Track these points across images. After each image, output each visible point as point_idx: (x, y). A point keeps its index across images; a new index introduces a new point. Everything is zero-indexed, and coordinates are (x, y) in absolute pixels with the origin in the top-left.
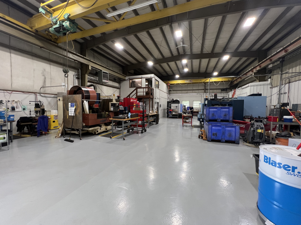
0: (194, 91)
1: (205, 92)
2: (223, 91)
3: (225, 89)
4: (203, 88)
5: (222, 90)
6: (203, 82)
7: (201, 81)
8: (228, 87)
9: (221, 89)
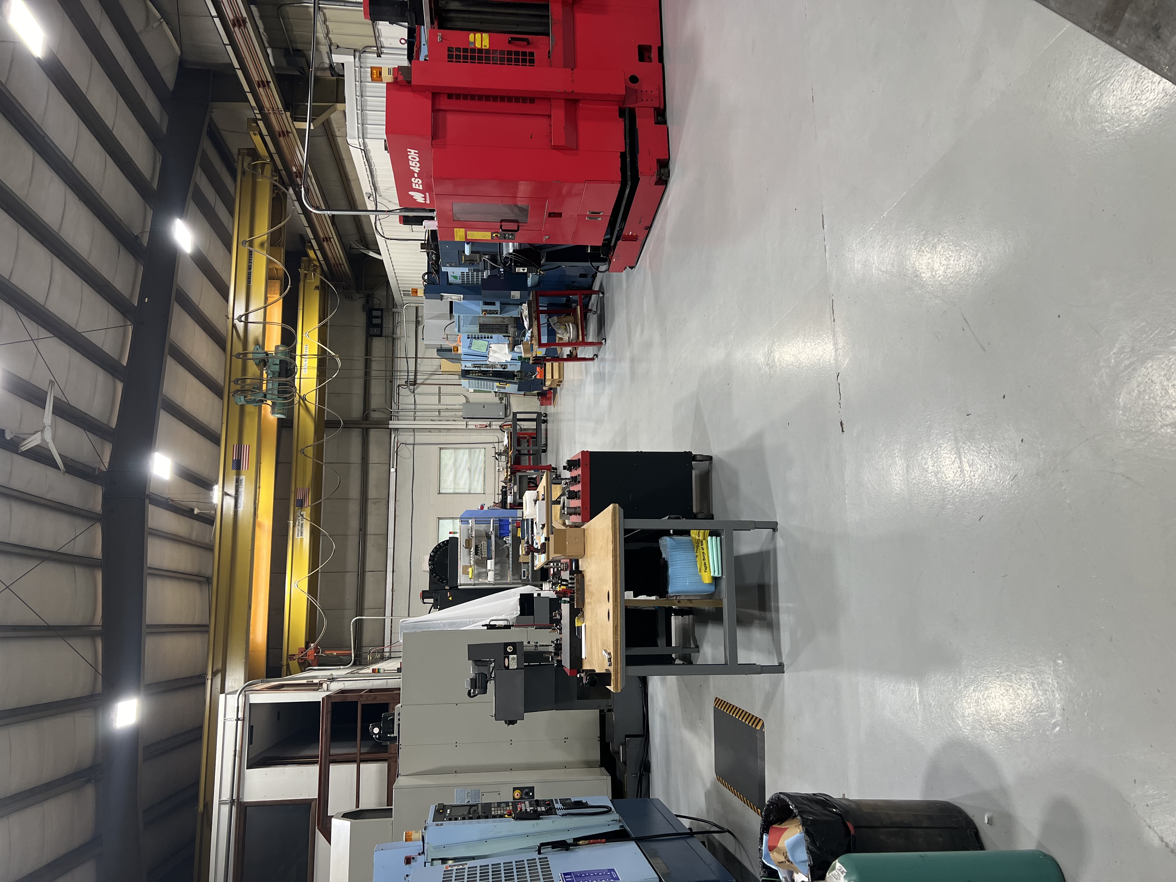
0: (372, 493)
1: (383, 424)
2: (380, 326)
3: (370, 318)
4: (355, 437)
5: (376, 331)
6: (319, 434)
7: (310, 452)
8: (359, 303)
9: (369, 337)
